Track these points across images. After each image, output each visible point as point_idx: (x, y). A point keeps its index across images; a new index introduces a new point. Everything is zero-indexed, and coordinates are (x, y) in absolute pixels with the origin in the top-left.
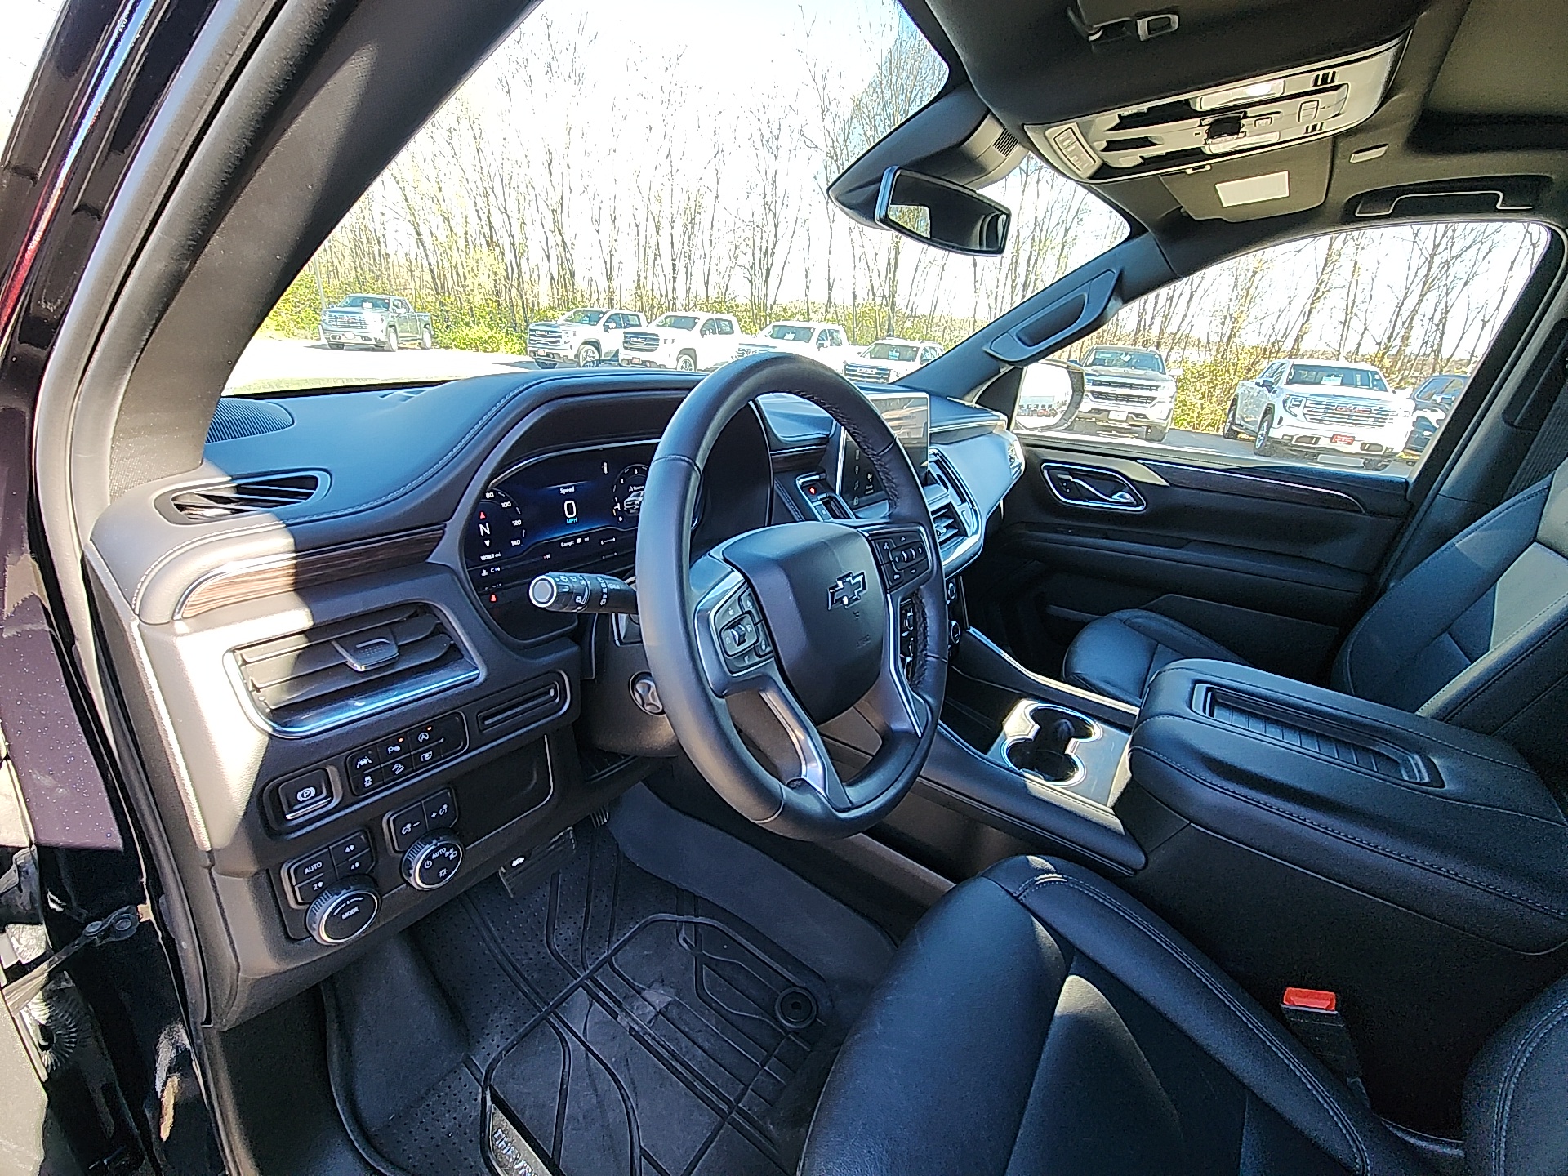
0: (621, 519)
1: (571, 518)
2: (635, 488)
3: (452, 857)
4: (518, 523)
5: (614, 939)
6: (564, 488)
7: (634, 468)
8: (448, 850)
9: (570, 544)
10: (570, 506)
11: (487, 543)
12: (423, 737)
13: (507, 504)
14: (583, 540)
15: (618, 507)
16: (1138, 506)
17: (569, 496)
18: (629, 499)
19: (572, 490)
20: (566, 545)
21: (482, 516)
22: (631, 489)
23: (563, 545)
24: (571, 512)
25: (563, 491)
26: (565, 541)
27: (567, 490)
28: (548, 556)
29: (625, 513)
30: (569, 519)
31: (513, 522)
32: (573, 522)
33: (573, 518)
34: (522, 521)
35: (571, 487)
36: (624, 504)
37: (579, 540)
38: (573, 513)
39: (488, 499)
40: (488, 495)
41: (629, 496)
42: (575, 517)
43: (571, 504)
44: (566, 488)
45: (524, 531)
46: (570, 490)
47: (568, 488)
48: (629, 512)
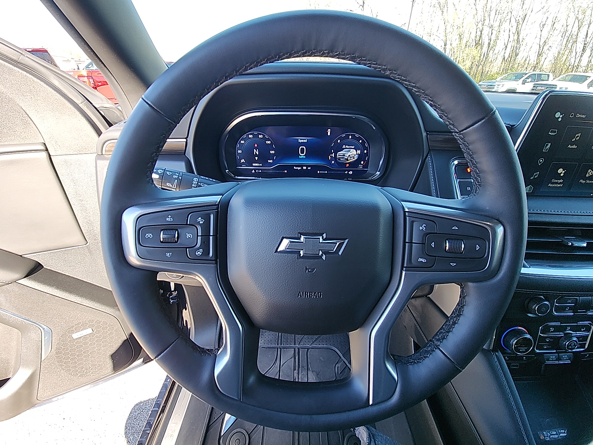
0: (333, 162)
1: (302, 156)
2: (347, 147)
6: (300, 139)
7: (349, 135)
9: (299, 168)
10: (302, 149)
11: (256, 158)
13: (269, 142)
14: (307, 168)
15: (333, 155)
17: (303, 144)
18: (341, 152)
19: (306, 141)
20: (296, 168)
21: (256, 146)
22: (344, 147)
23: (295, 168)
24: (302, 152)
25: (300, 141)
26: (296, 166)
28: (286, 171)
29: (337, 159)
30: (300, 155)
31: (270, 151)
32: (303, 158)
33: (303, 155)
34: (275, 152)
35: (305, 140)
36: (338, 155)
37: (305, 168)
38: (303, 153)
39: (260, 138)
40: (260, 136)
41: (342, 151)
42: (304, 155)
43: (304, 148)
44: (302, 140)
45: (275, 157)
46: (304, 141)
47: (304, 140)
48: (339, 159)
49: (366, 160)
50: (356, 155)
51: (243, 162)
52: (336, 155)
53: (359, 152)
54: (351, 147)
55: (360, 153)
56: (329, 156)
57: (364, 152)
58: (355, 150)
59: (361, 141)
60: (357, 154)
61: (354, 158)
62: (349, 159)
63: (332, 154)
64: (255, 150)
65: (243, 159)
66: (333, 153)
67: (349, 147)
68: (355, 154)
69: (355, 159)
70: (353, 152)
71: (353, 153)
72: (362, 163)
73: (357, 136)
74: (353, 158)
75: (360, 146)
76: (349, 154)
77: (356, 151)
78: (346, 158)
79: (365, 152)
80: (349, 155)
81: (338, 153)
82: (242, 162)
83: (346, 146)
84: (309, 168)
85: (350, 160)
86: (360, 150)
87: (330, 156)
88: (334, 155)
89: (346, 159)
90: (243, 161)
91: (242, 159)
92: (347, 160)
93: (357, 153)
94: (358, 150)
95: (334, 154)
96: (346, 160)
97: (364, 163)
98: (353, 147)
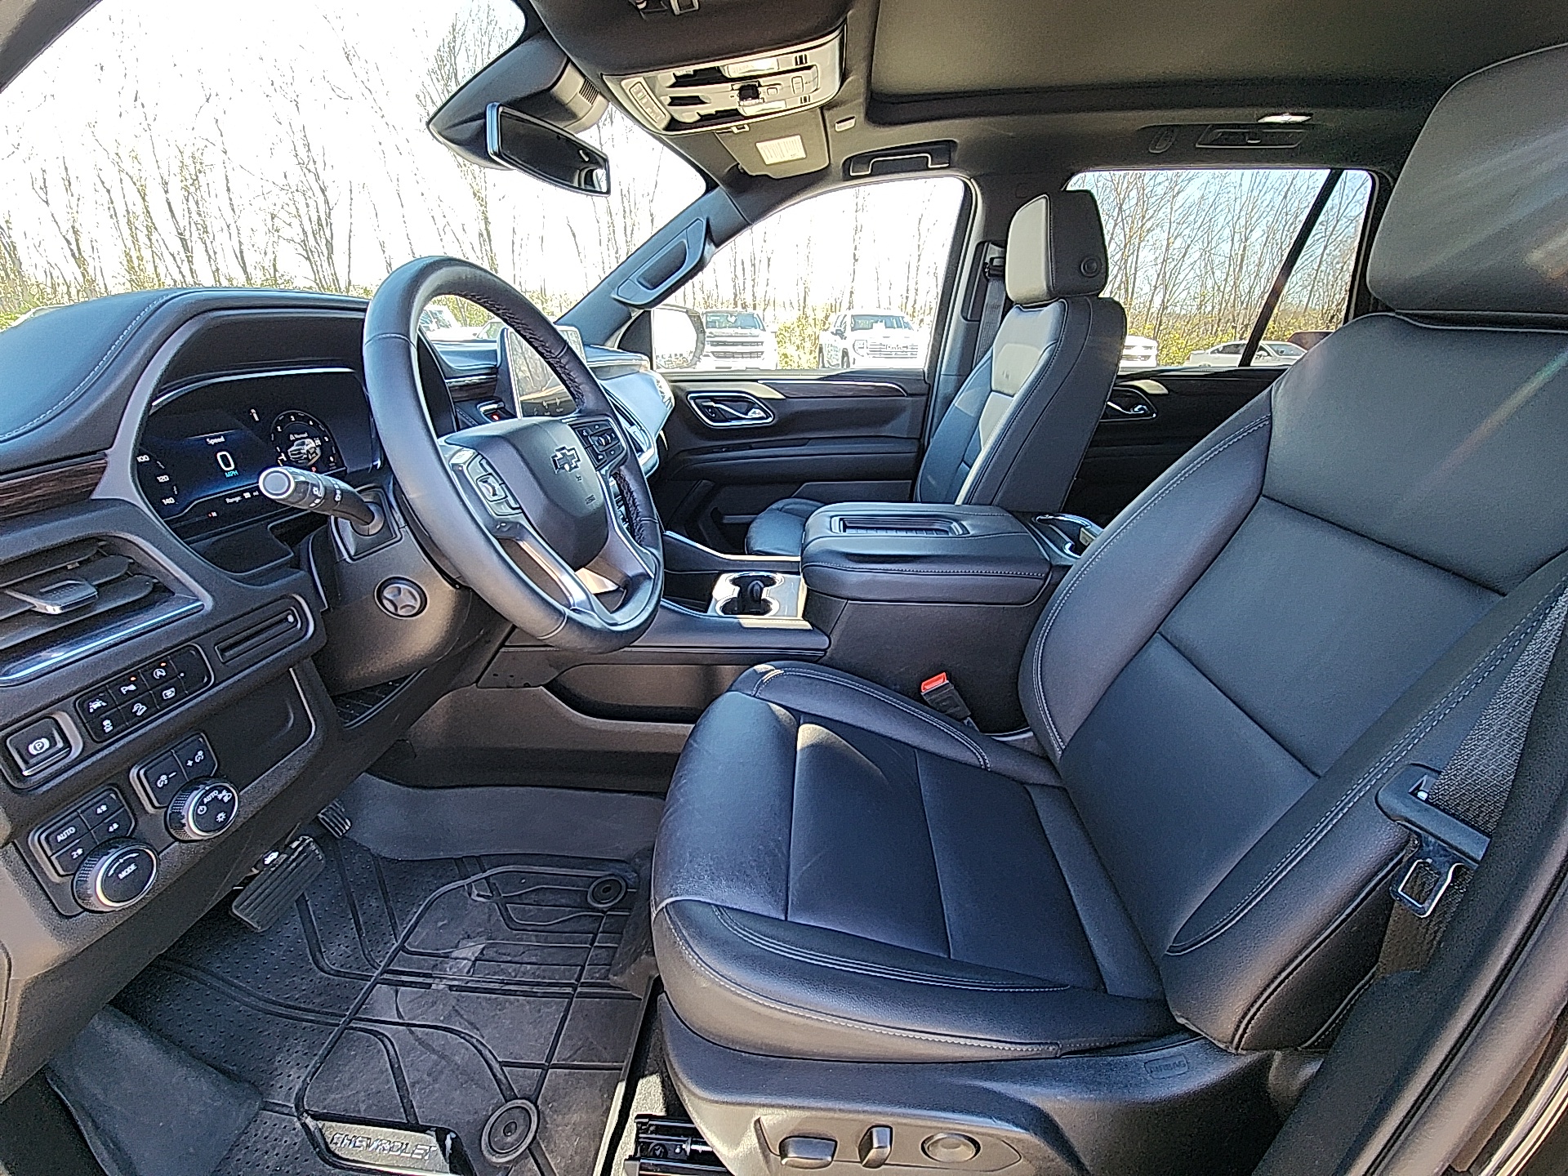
1: (230, 470)
3: (226, 799)
4: (163, 479)
5: (400, 928)
6: (211, 438)
7: (290, 415)
8: (220, 792)
9: (238, 499)
10: (224, 457)
12: (159, 673)
13: (144, 458)
14: (251, 494)
15: (282, 457)
16: (767, 418)
17: (219, 447)
18: (293, 448)
19: (222, 439)
20: (232, 500)
22: (291, 437)
23: (228, 500)
24: (228, 465)
25: (212, 442)
26: (231, 496)
27: (216, 441)
28: (215, 514)
30: (227, 472)
31: (159, 478)
32: (234, 475)
34: (169, 476)
35: (219, 437)
36: (289, 454)
37: (247, 495)
41: (293, 445)
42: (234, 470)
43: (226, 455)
44: (213, 438)
45: (175, 487)
46: (219, 440)
47: (216, 438)
48: (297, 462)
49: (334, 452)
50: (317, 448)
52: (287, 456)
53: (317, 441)
54: (302, 435)
55: (320, 444)
56: (279, 461)
57: (324, 439)
58: (311, 441)
59: (311, 423)
60: (316, 446)
61: (316, 454)
66: (280, 452)
67: (300, 436)
69: (319, 455)
70: (311, 444)
72: (332, 459)
73: (301, 414)
75: (314, 431)
76: (306, 448)
77: (314, 442)
78: (305, 456)
79: (326, 439)
80: (308, 451)
81: (289, 451)
83: (295, 435)
84: (255, 494)
85: (312, 459)
86: (318, 438)
89: (305, 459)
92: (309, 459)
93: (317, 444)
94: (315, 439)
95: (282, 454)
96: (307, 461)
98: (306, 435)
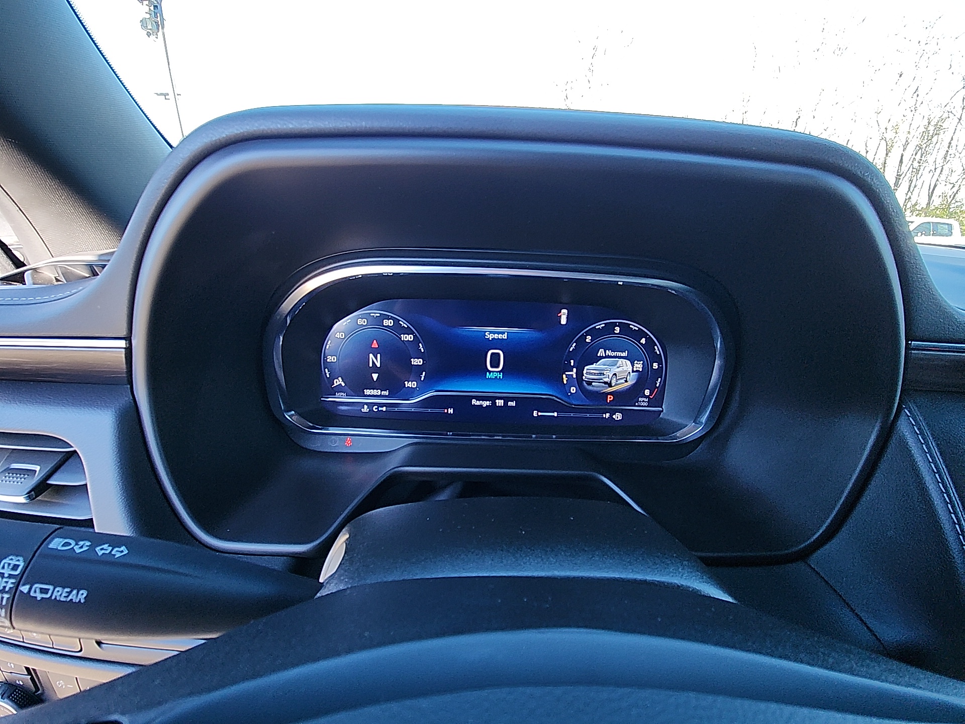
0: (573, 390)
1: (494, 372)
2: (609, 353)
4: (418, 362)
6: (491, 332)
7: (616, 325)
9: (486, 404)
10: (495, 358)
11: (375, 376)
13: (410, 338)
14: (506, 403)
15: (574, 373)
17: (496, 344)
18: (594, 366)
19: (505, 336)
20: (478, 403)
21: (375, 345)
22: (601, 352)
23: (474, 402)
24: (495, 364)
25: (491, 337)
26: (478, 398)
27: (496, 336)
28: (451, 411)
29: (582, 383)
30: (490, 372)
31: (412, 360)
32: (496, 377)
33: (497, 372)
34: (423, 361)
35: (503, 333)
36: (585, 372)
37: (500, 403)
38: (498, 366)
39: (386, 326)
40: (387, 323)
41: (596, 363)
42: (500, 372)
43: (499, 354)
44: (494, 333)
45: (424, 373)
46: (500, 336)
47: (499, 333)
48: (589, 383)
49: (658, 385)
50: (632, 374)
51: (341, 384)
52: (580, 374)
53: (638, 366)
54: (619, 354)
55: (641, 370)
56: (564, 376)
57: (652, 366)
58: (628, 362)
59: (643, 341)
60: (633, 371)
61: (626, 381)
62: (613, 385)
63: (572, 371)
64: (371, 355)
65: (340, 378)
66: (573, 367)
67: (614, 354)
68: (630, 370)
69: (630, 383)
70: (625, 366)
71: (625, 368)
72: (647, 392)
73: (634, 326)
74: (623, 381)
75: (642, 352)
76: (615, 370)
77: (633, 366)
78: (606, 380)
79: (655, 366)
80: (615, 374)
81: (586, 368)
82: (335, 385)
83: (607, 351)
84: (510, 404)
85: (616, 385)
86: (642, 362)
87: (566, 375)
88: (576, 373)
89: (605, 383)
90: (338, 383)
91: (337, 378)
92: (610, 385)
93: (635, 369)
94: (636, 362)
95: (575, 370)
96: (607, 385)
97: (651, 393)
98: (625, 354)
